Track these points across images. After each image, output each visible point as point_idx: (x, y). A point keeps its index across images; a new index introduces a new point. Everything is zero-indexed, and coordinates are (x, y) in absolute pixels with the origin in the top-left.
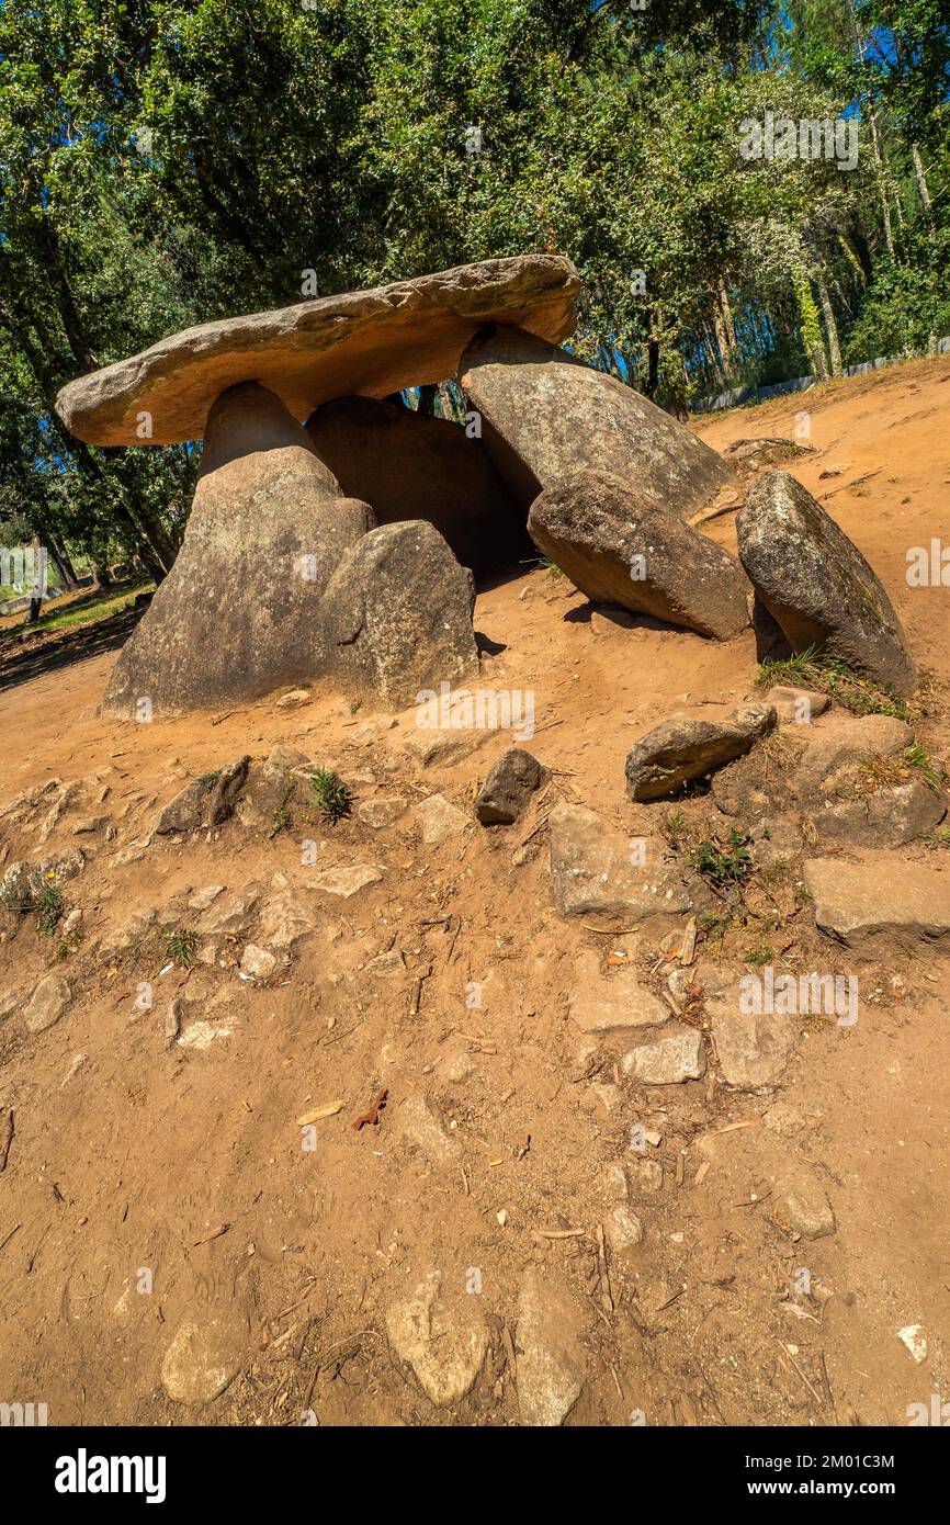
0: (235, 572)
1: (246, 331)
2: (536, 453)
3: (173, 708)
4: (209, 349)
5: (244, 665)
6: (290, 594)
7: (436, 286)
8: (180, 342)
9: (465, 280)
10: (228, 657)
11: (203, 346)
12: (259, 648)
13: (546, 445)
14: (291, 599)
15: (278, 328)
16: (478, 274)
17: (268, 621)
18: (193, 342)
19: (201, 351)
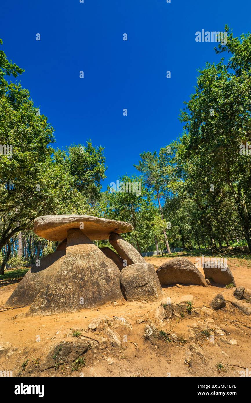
0: (88, 271)
1: (99, 220)
2: (132, 257)
3: (73, 309)
4: (93, 220)
5: (100, 295)
6: (110, 277)
7: (120, 223)
8: (88, 217)
9: (124, 224)
10: (93, 293)
11: (92, 219)
12: (104, 290)
13: (133, 256)
14: (110, 278)
15: (105, 221)
16: (125, 224)
17: (105, 283)
18: (90, 218)
19: (91, 220)
